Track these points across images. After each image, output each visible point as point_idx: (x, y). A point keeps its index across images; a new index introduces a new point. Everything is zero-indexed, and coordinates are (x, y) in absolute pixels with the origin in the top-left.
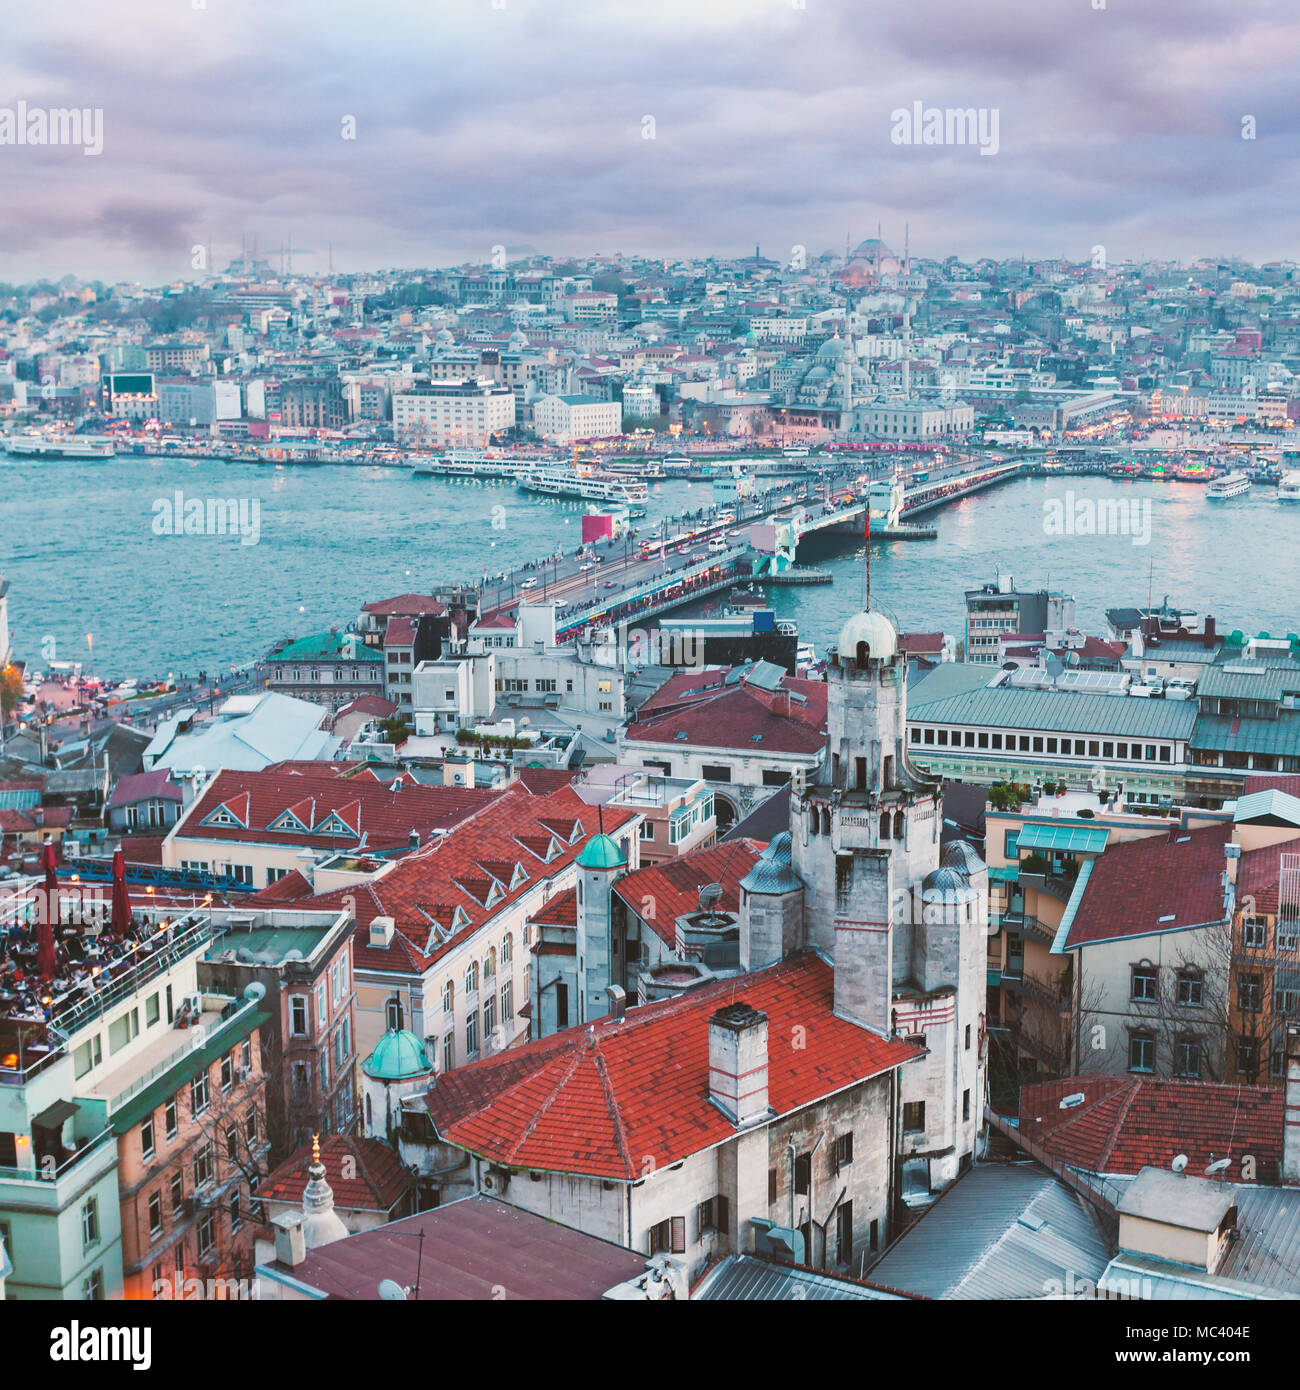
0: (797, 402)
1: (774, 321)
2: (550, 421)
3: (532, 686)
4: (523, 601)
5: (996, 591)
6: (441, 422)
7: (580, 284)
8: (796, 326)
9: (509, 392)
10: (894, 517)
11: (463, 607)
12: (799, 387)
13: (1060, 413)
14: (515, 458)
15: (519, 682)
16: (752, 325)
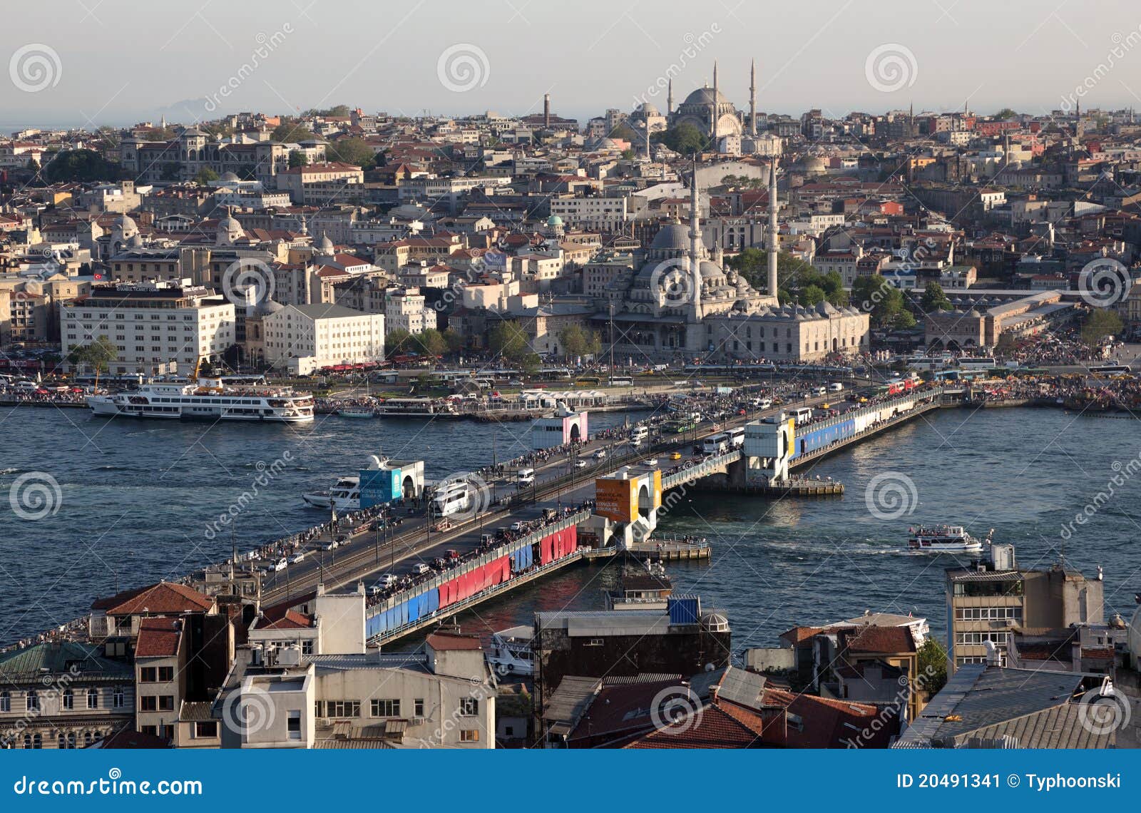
0: (625, 311)
1: (583, 201)
2: (285, 341)
3: (366, 708)
4: (321, 590)
5: (991, 567)
6: (130, 343)
7: (310, 152)
8: (614, 207)
9: (226, 301)
10: (782, 467)
11: (239, 599)
12: (628, 290)
13: (989, 321)
14: (239, 394)
15: (348, 705)
16: (553, 207)
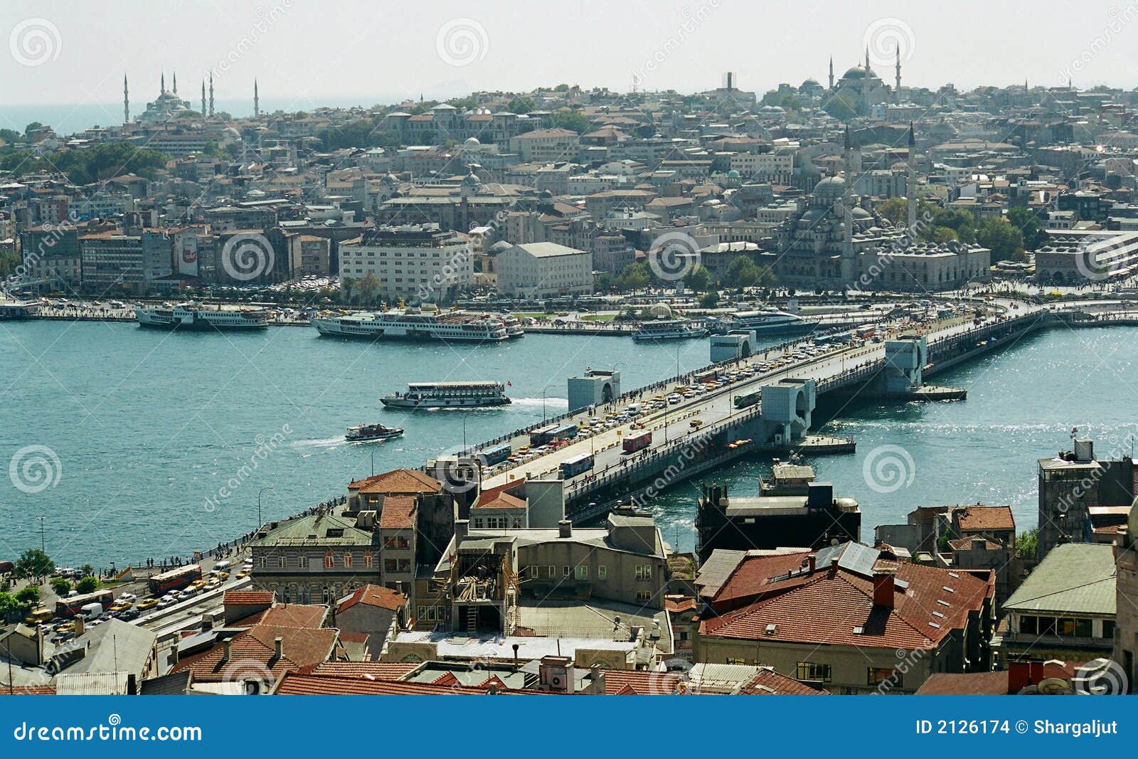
1: (757, 158)
6: (392, 276)
7: (536, 121)
8: (782, 163)
16: (732, 163)
